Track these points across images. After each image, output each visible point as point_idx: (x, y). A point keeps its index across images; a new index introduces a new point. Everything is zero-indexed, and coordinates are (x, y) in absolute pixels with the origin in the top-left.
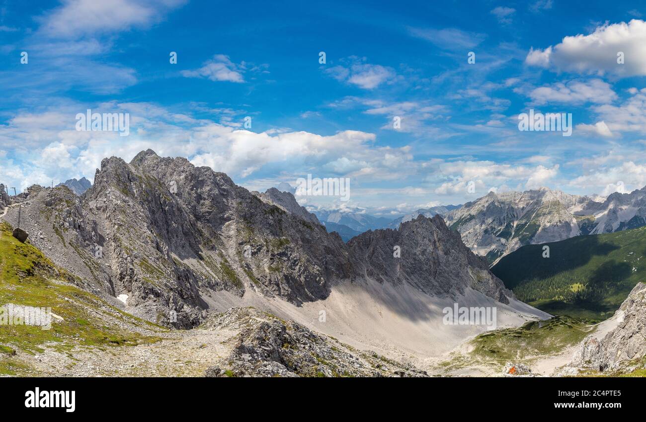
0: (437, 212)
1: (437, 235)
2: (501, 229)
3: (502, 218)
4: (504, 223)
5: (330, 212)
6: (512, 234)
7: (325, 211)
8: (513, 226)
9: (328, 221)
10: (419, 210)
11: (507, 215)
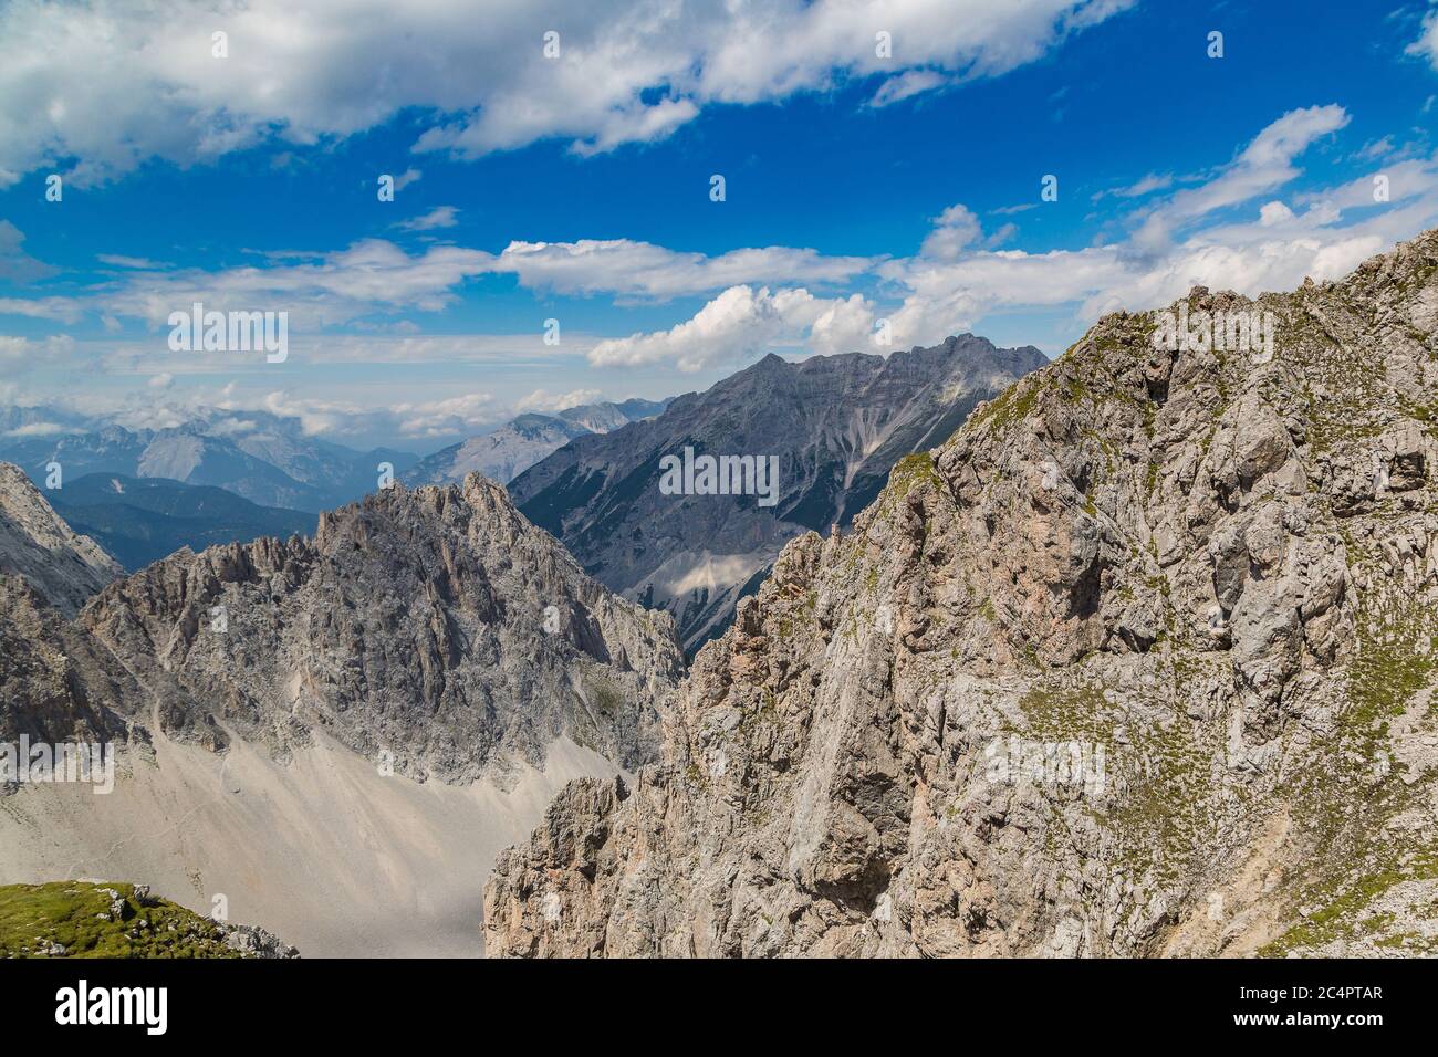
0: (586, 424)
1: (453, 553)
2: (797, 492)
3: (804, 451)
4: (812, 472)
5: (149, 434)
6: (834, 510)
7: (122, 431)
8: (841, 484)
9: (140, 474)
10: (521, 417)
11: (823, 443)
